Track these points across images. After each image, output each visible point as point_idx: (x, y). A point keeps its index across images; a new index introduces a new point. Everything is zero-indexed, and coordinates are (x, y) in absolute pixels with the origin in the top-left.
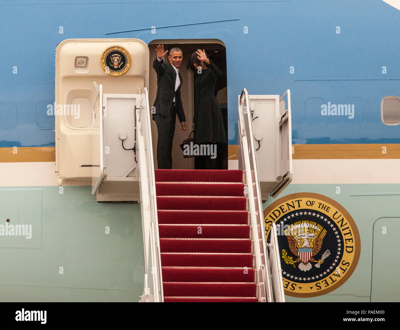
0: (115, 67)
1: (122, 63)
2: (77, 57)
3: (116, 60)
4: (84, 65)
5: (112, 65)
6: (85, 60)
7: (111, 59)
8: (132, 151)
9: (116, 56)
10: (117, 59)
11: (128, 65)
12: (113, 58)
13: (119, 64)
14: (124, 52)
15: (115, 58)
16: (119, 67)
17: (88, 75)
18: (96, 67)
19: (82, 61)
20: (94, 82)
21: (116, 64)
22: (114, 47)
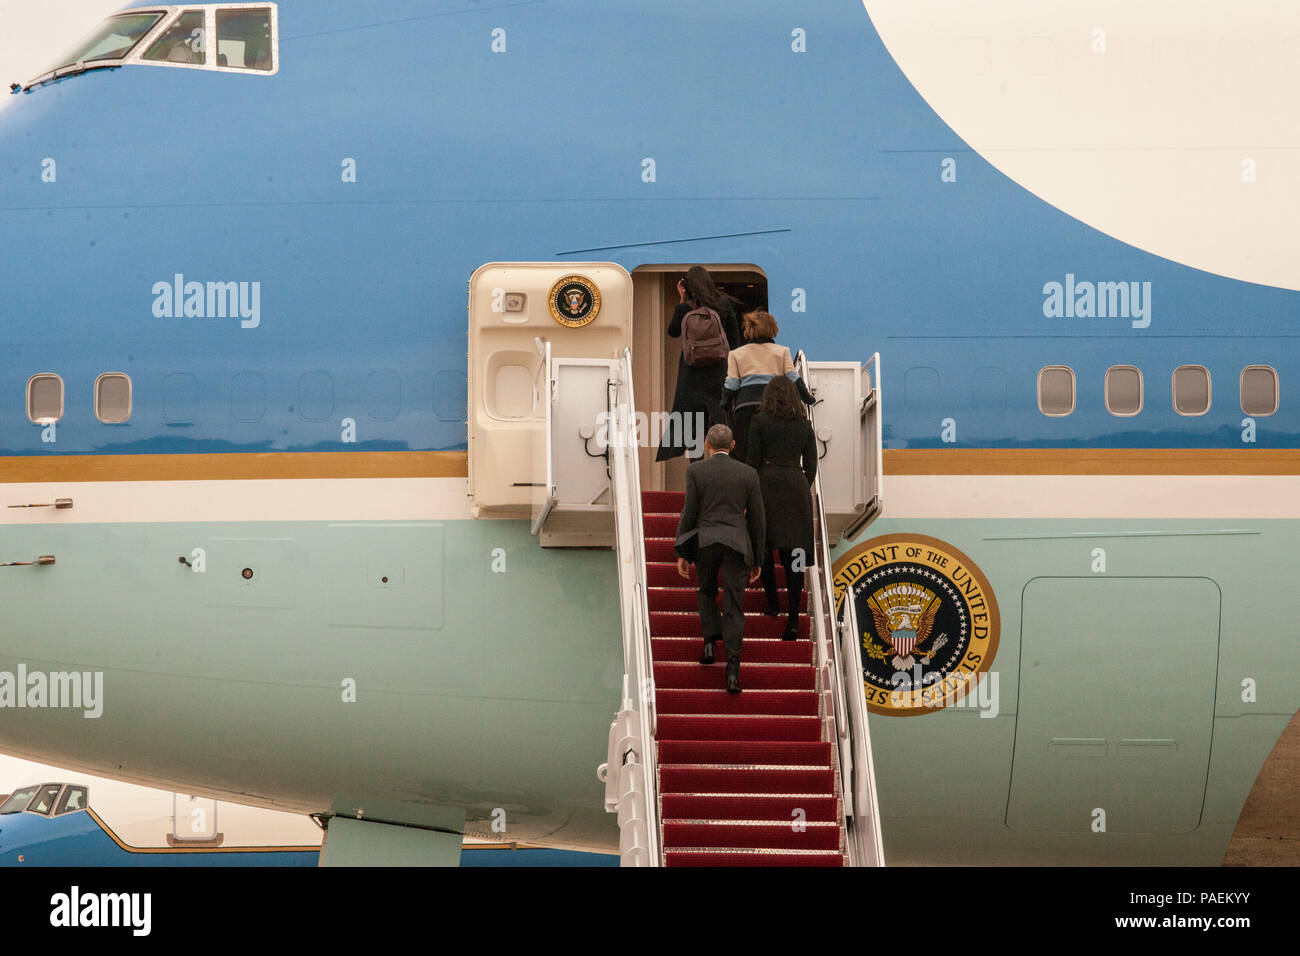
0: (573, 312)
1: (585, 305)
2: (508, 294)
3: (575, 300)
4: (519, 308)
5: (567, 309)
6: (520, 299)
7: (567, 298)
8: (603, 459)
9: (574, 293)
10: (577, 299)
11: (596, 309)
12: (570, 296)
13: (581, 307)
14: (589, 285)
15: (572, 295)
16: (580, 312)
17: (525, 325)
18: (541, 312)
19: (516, 301)
20: (537, 339)
21: (574, 306)
22: (571, 277)
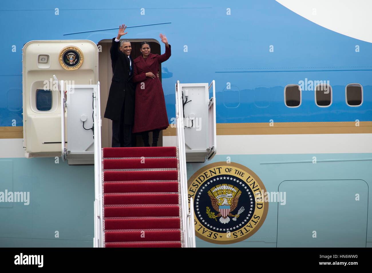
0: (71, 63)
1: (76, 60)
2: (40, 56)
3: (71, 58)
4: (46, 61)
5: (68, 62)
6: (46, 57)
7: (68, 57)
8: (91, 131)
9: (71, 55)
10: (73, 57)
11: (81, 62)
12: (69, 56)
13: (74, 61)
14: (78, 51)
15: (70, 56)
16: (74, 63)
17: (49, 69)
18: (56, 63)
19: (44, 58)
20: (54, 75)
21: (71, 60)
22: (69, 48)
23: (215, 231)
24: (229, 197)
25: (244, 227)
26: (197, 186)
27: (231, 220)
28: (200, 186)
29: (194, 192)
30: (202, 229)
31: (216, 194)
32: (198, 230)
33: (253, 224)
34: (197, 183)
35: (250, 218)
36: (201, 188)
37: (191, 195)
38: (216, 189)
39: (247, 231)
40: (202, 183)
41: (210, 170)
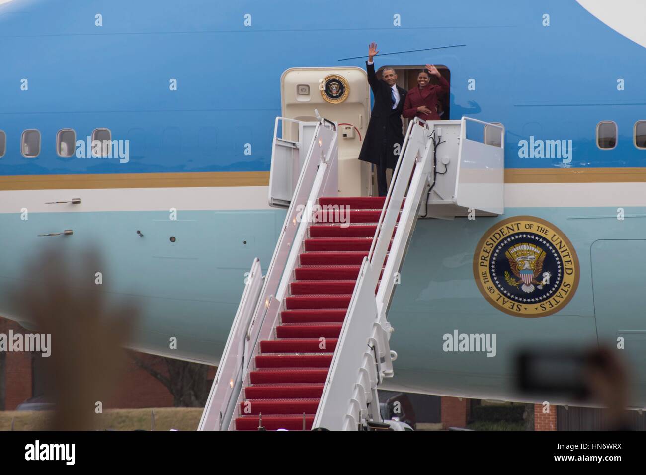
1: (340, 91)
2: (299, 86)
3: (334, 88)
4: (307, 93)
5: (331, 93)
6: (306, 88)
7: (330, 88)
9: (334, 85)
10: (336, 88)
11: (346, 93)
12: (332, 86)
13: (338, 92)
14: (342, 80)
16: (338, 95)
18: (317, 96)
19: (303, 89)
20: (316, 110)
21: (334, 92)
22: (332, 76)
23: (518, 301)
24: (531, 259)
25: (553, 297)
26: (492, 246)
27: (536, 288)
28: (495, 245)
29: (489, 253)
30: (501, 299)
31: (515, 256)
32: (497, 300)
33: (563, 293)
34: (491, 242)
35: (559, 285)
36: (497, 248)
37: (486, 257)
38: (515, 249)
39: (557, 303)
40: (498, 242)
41: (506, 225)
